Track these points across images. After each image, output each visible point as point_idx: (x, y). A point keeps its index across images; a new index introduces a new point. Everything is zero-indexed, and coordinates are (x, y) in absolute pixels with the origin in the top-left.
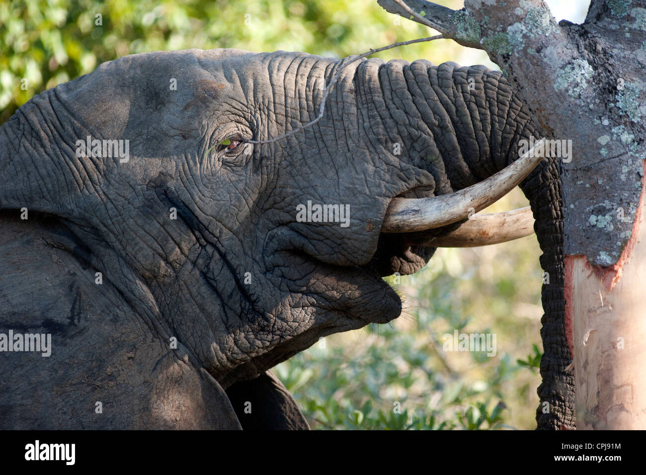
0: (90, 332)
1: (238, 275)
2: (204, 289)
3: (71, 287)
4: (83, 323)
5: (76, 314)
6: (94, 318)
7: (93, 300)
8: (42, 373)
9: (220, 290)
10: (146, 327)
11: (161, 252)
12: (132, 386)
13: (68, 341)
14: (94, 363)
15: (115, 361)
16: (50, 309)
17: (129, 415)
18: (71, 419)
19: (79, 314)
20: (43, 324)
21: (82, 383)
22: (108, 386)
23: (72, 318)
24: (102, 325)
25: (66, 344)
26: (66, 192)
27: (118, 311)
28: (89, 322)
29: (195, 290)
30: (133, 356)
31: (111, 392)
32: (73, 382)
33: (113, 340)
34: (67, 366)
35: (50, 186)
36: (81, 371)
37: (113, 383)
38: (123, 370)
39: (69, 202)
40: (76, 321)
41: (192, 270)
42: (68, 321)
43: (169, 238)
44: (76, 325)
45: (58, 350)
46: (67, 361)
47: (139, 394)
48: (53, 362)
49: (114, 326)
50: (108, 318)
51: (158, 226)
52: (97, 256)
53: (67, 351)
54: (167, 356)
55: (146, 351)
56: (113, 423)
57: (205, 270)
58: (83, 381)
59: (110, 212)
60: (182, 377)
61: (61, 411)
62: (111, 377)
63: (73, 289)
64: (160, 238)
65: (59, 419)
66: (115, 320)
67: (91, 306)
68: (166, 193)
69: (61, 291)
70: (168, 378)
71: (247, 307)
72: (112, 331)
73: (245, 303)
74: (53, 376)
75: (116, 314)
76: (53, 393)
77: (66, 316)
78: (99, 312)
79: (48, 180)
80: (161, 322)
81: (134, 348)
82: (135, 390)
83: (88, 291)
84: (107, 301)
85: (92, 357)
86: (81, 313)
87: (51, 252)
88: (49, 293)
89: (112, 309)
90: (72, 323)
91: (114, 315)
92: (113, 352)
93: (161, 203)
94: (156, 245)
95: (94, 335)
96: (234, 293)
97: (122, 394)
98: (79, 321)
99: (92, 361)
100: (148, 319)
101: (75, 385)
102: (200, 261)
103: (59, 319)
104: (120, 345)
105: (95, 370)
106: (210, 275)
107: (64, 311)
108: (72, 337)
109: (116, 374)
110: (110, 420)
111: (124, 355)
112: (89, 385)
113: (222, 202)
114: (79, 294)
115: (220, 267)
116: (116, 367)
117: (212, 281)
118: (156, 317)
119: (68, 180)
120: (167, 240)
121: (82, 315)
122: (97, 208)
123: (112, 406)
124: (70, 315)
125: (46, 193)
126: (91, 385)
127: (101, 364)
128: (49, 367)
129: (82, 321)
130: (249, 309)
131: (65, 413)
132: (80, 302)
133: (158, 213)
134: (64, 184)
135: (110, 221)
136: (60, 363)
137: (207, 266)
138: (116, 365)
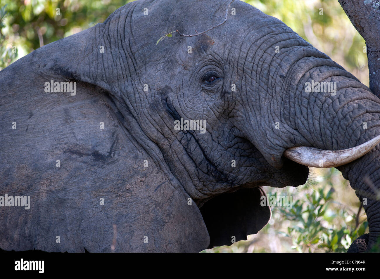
0: (120, 162)
1: (206, 153)
2: (185, 157)
3: (113, 134)
4: (116, 157)
5: (113, 150)
6: (124, 154)
7: (125, 144)
8: (87, 183)
9: (194, 159)
10: (154, 165)
11: (161, 131)
12: (141, 197)
13: (106, 166)
14: (119, 181)
15: (132, 181)
16: (98, 145)
17: (136, 215)
18: (101, 212)
19: (115, 151)
20: (92, 153)
21: (110, 192)
22: (126, 196)
23: (110, 153)
24: (128, 159)
25: (104, 168)
26: (116, 80)
27: (139, 152)
28: (120, 157)
29: (180, 157)
30: (144, 180)
31: (127, 199)
32: (105, 190)
33: (133, 169)
34: (103, 181)
35: (107, 74)
36: (111, 184)
37: (129, 194)
38: (136, 188)
39: (116, 86)
40: (112, 155)
41: (179, 144)
42: (108, 154)
43: (165, 125)
44: (112, 157)
45: (99, 170)
46: (103, 178)
47: (144, 203)
48: (95, 177)
49: (134, 161)
50: (132, 156)
51: (159, 117)
52: (127, 121)
53: (104, 171)
54: (165, 183)
55: (152, 179)
56: (126, 218)
57: (186, 147)
58: (111, 191)
59: (137, 100)
60: (173, 197)
61: (95, 206)
62: (128, 191)
63: (114, 135)
64: (160, 124)
65: (93, 210)
66: (136, 157)
67: (123, 147)
68: (166, 100)
69: (107, 135)
70: (164, 196)
71: (212, 169)
72: (133, 164)
73: (211, 167)
74: (93, 185)
75: (137, 154)
76: (92, 195)
77: (107, 151)
78: (127, 151)
79: (107, 70)
80: (163, 163)
81: (145, 175)
82: (142, 200)
83: (123, 138)
84: (133, 145)
85: (119, 177)
86: (116, 150)
87: (107, 110)
88: (100, 135)
89: (135, 151)
90: (110, 156)
91: (136, 154)
92: (132, 176)
93: (162, 105)
94: (157, 127)
95: (122, 165)
96: (203, 162)
97: (134, 202)
98: (114, 155)
99: (118, 180)
100: (156, 160)
101: (106, 192)
102: (183, 141)
103: (102, 152)
104: (136, 172)
105: (119, 185)
106: (188, 150)
107: (106, 148)
108: (108, 164)
109: (131, 189)
110: (124, 216)
111: (138, 179)
112: (114, 194)
113: (198, 112)
114: (117, 139)
115: (195, 147)
116: (132, 185)
117: (189, 154)
118: (161, 159)
119: (118, 73)
120: (164, 126)
121: (117, 152)
122: (130, 95)
123: (127, 208)
124: (109, 151)
125: (104, 78)
126: (115, 194)
127: (123, 182)
128: (92, 180)
129: (116, 156)
130: (213, 170)
131: (97, 208)
132: (117, 144)
133: (160, 110)
134: (116, 75)
135: (135, 104)
136: (99, 178)
137: (187, 145)
138: (133, 184)
